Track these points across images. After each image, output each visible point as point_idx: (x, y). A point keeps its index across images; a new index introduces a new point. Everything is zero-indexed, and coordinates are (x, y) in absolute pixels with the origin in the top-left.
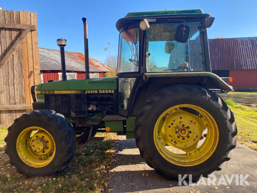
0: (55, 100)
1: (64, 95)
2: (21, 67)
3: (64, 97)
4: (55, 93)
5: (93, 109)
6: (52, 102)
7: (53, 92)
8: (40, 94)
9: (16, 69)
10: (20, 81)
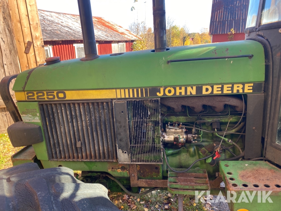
0: (69, 117)
1: (96, 104)
2: (10, 35)
3: (94, 109)
4: (67, 99)
5: (176, 139)
6: (62, 123)
7: (61, 95)
8: (26, 101)
9: (3, 39)
10: (13, 60)
